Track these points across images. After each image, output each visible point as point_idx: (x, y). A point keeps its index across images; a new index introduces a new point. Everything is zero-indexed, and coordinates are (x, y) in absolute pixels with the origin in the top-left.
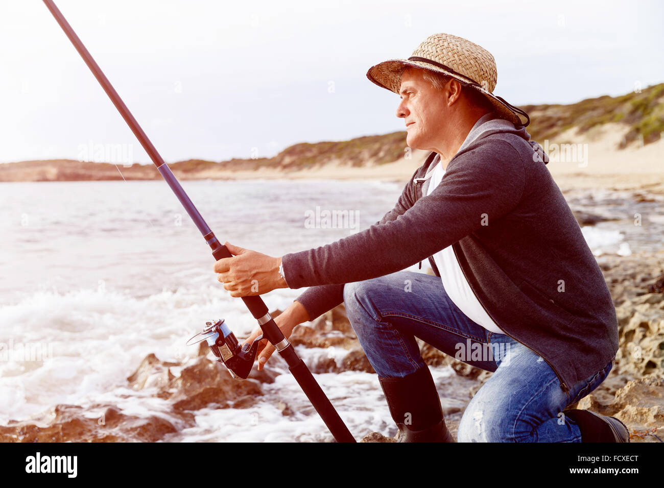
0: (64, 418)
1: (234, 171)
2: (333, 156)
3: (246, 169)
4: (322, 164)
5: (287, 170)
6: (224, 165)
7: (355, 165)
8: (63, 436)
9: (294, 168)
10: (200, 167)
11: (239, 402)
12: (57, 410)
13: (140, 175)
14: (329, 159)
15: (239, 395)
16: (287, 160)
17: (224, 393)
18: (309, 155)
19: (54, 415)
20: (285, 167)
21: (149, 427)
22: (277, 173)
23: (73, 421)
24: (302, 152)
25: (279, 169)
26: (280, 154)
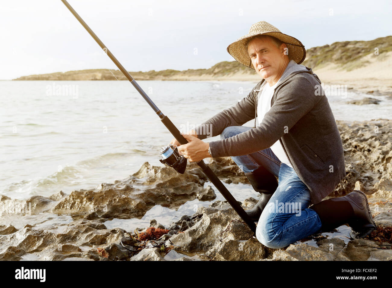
0: (105, 189)
1: (189, 76)
2: (240, 69)
3: (196, 75)
4: (235, 73)
5: (216, 76)
6: (185, 72)
7: (251, 73)
8: (105, 197)
9: (220, 75)
10: (172, 73)
11: (188, 185)
12: (102, 185)
13: (142, 77)
14: (238, 70)
15: (188, 181)
16: (217, 70)
17: (181, 180)
18: (228, 68)
19: (101, 187)
20: (215, 74)
21: (145, 194)
22: (210, 77)
23: (109, 190)
24: (224, 66)
25: (212, 75)
26: (212, 67)
